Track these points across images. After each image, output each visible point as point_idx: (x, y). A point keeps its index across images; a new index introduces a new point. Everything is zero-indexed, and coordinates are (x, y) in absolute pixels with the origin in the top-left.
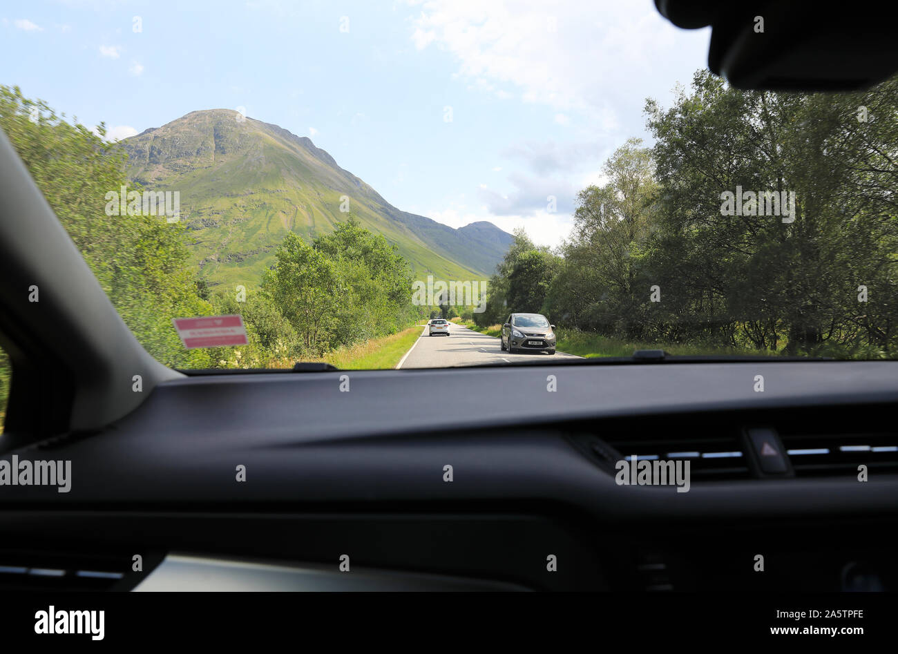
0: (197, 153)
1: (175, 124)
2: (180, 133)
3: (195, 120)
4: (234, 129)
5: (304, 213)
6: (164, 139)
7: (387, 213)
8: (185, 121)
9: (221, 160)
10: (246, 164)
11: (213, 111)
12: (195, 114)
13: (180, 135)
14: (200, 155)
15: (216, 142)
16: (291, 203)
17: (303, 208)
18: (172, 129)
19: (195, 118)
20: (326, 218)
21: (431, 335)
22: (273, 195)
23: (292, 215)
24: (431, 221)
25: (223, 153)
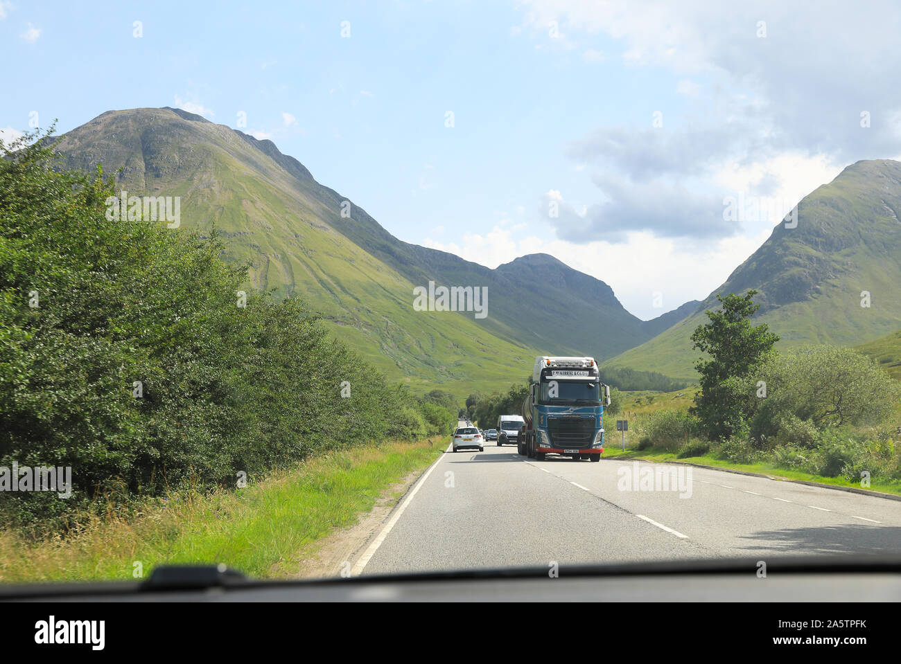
0: (121, 177)
1: (83, 132)
2: (93, 147)
3: (114, 127)
4: (170, 140)
5: (278, 264)
6: (71, 157)
7: (391, 252)
8: (99, 128)
9: (155, 186)
10: (193, 194)
11: (138, 111)
12: (111, 116)
13: (94, 150)
14: (125, 178)
15: (145, 161)
16: (259, 251)
17: (276, 257)
18: (80, 140)
19: (113, 123)
20: (308, 272)
21: (455, 451)
22: (233, 239)
23: (262, 268)
24: (455, 258)
25: (158, 176)
